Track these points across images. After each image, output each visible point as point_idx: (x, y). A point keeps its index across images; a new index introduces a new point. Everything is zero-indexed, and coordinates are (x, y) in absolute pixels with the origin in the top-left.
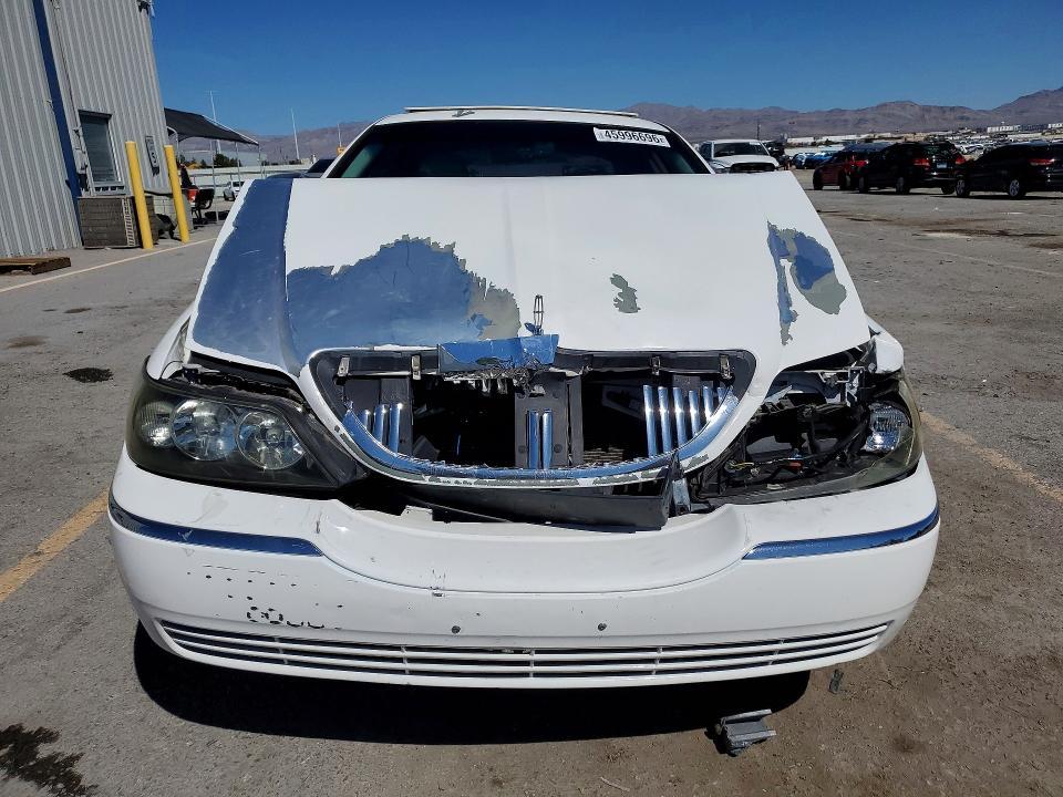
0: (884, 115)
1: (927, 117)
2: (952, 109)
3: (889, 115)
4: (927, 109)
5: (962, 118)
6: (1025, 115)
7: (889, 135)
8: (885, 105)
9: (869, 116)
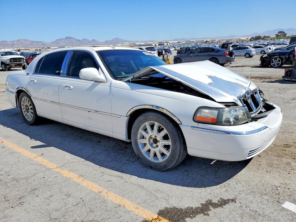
0: (20, 43)
1: (33, 44)
2: (40, 42)
3: (22, 43)
4: (33, 42)
5: (43, 44)
6: (59, 44)
7: (23, 49)
8: (20, 40)
9: (15, 43)
